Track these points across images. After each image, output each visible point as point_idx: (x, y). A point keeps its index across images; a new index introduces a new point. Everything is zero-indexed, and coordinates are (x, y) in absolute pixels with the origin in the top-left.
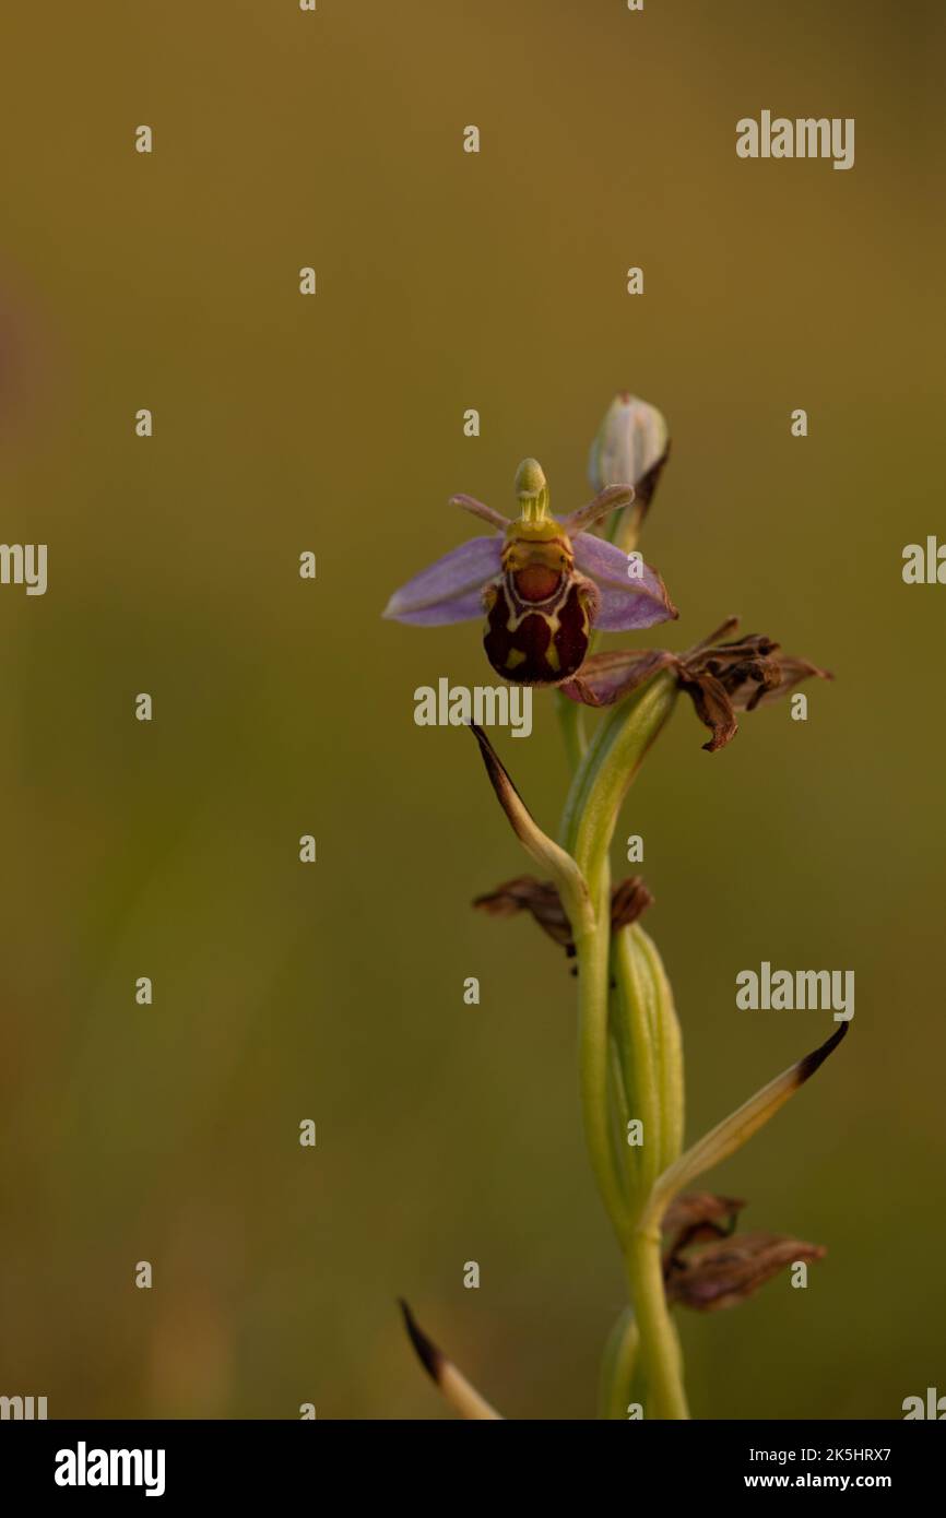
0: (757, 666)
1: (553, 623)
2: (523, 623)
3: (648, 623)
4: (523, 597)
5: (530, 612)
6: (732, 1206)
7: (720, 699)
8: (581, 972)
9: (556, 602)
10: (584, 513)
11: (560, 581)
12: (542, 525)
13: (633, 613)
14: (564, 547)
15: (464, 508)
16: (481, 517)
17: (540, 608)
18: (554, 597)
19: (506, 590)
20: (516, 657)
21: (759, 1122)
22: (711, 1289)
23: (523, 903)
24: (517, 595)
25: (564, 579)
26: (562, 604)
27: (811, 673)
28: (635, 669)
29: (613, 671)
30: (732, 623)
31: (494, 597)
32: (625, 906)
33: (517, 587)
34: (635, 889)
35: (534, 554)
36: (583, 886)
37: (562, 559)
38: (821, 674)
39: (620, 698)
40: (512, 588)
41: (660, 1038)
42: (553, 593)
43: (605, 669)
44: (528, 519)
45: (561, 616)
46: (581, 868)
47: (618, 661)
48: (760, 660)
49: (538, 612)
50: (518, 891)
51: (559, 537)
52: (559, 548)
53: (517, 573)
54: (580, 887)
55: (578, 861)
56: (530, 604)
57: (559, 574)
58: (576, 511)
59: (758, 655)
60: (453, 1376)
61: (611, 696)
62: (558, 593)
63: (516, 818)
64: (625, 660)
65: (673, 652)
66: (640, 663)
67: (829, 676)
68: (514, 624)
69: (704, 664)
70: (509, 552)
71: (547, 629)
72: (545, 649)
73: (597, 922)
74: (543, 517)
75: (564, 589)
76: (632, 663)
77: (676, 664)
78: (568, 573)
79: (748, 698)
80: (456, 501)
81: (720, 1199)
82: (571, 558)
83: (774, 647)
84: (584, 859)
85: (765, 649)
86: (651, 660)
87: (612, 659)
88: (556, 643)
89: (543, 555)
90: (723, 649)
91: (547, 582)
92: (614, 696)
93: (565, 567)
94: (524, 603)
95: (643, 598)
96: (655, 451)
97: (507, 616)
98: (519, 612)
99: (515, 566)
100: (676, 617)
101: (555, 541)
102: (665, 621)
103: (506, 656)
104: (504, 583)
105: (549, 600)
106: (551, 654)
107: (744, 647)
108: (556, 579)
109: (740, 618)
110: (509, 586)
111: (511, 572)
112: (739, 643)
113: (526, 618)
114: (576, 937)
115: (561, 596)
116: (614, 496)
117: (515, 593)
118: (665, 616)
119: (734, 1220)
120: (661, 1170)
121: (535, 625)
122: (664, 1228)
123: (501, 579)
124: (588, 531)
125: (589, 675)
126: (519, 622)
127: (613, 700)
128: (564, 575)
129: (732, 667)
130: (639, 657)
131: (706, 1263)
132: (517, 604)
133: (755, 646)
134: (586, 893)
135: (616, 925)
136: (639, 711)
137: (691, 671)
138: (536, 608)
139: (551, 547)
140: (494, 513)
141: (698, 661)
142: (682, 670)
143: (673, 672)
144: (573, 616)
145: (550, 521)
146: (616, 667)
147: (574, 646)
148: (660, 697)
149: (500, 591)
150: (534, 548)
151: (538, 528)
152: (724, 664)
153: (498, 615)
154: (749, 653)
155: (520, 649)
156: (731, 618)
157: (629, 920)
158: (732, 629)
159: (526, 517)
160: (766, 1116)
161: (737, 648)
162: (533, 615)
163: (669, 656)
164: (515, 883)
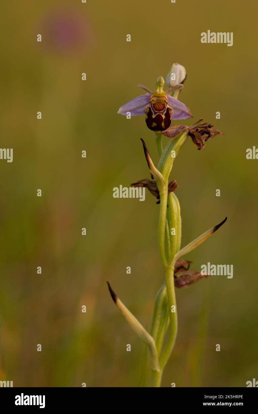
0: (209, 130)
1: (164, 117)
2: (156, 116)
3: (185, 118)
4: (156, 110)
5: (158, 114)
6: (189, 262)
7: (199, 137)
8: (161, 202)
9: (164, 112)
10: (170, 91)
11: (164, 107)
12: (162, 93)
13: (180, 116)
14: (166, 98)
15: (141, 88)
16: (145, 90)
17: (161, 113)
18: (163, 110)
19: (151, 108)
20: (154, 124)
21: (202, 241)
22: (184, 283)
23: (145, 185)
24: (154, 110)
25: (165, 106)
26: (165, 112)
27: (219, 133)
28: (178, 130)
29: (173, 129)
30: (202, 120)
31: (148, 110)
32: (172, 187)
33: (154, 107)
34: (175, 183)
35: (157, 100)
36: (164, 182)
37: (165, 101)
38: (221, 133)
39: (175, 136)
40: (153, 108)
41: (178, 220)
42: (163, 109)
43: (171, 129)
44: (159, 91)
45: (165, 115)
46: (164, 177)
47: (174, 127)
48: (209, 129)
49: (160, 114)
50: (144, 182)
51: (165, 96)
52: (165, 99)
53: (154, 104)
54: (163, 182)
55: (163, 175)
56: (158, 112)
57: (164, 105)
58: (168, 90)
59: (208, 128)
60: (119, 301)
61: (173, 135)
62: (164, 109)
63: (150, 164)
64: (176, 127)
65: (189, 126)
66: (179, 128)
67: (223, 134)
68: (154, 116)
69: (196, 129)
70: (152, 99)
71: (162, 118)
72: (162, 123)
73: (166, 191)
74: (162, 91)
75: (165, 108)
76: (177, 128)
77: (189, 129)
78: (166, 105)
79: (205, 138)
80: (139, 86)
81: (186, 261)
82: (167, 101)
83: (212, 126)
84: (165, 175)
85: (210, 127)
86: (182, 127)
87: (173, 126)
88: (164, 121)
89: (160, 100)
90: (200, 126)
91: (161, 107)
92: (174, 135)
93: (166, 104)
94: (156, 111)
95: (183, 112)
96: (183, 77)
97: (152, 114)
98: (155, 113)
99: (153, 103)
100: (192, 117)
101: (163, 97)
102: (189, 118)
103: (152, 124)
104: (150, 106)
105: (162, 111)
106: (163, 124)
107: (205, 126)
108: (164, 106)
109: (203, 119)
110: (152, 107)
111: (152, 104)
112: (203, 125)
113: (157, 115)
114: (160, 194)
115: (165, 110)
116: (178, 87)
117: (154, 109)
118: (190, 117)
119: (189, 266)
120: (176, 253)
121: (159, 117)
122: (175, 266)
123: (150, 105)
124: (170, 95)
125: (170, 130)
126: (155, 116)
127: (174, 136)
128: (165, 105)
129: (202, 131)
130: (179, 127)
131: (181, 277)
132: (154, 112)
133: (207, 126)
134: (164, 183)
135: (169, 191)
136: (180, 140)
137: (192, 130)
138: (159, 113)
139: (162, 98)
140: (148, 89)
141: (194, 129)
142: (190, 131)
143: (188, 131)
144: (168, 115)
145: (164, 92)
146: (174, 128)
147: (168, 123)
148: (184, 137)
149: (150, 108)
150: (157, 98)
151: (161, 93)
152: (200, 129)
153: (149, 114)
154: (206, 127)
155: (155, 122)
156: (201, 119)
157: (172, 191)
158: (201, 121)
159: (158, 91)
160: (204, 240)
161: (203, 126)
162: (159, 114)
163: (187, 127)
164: (143, 180)
